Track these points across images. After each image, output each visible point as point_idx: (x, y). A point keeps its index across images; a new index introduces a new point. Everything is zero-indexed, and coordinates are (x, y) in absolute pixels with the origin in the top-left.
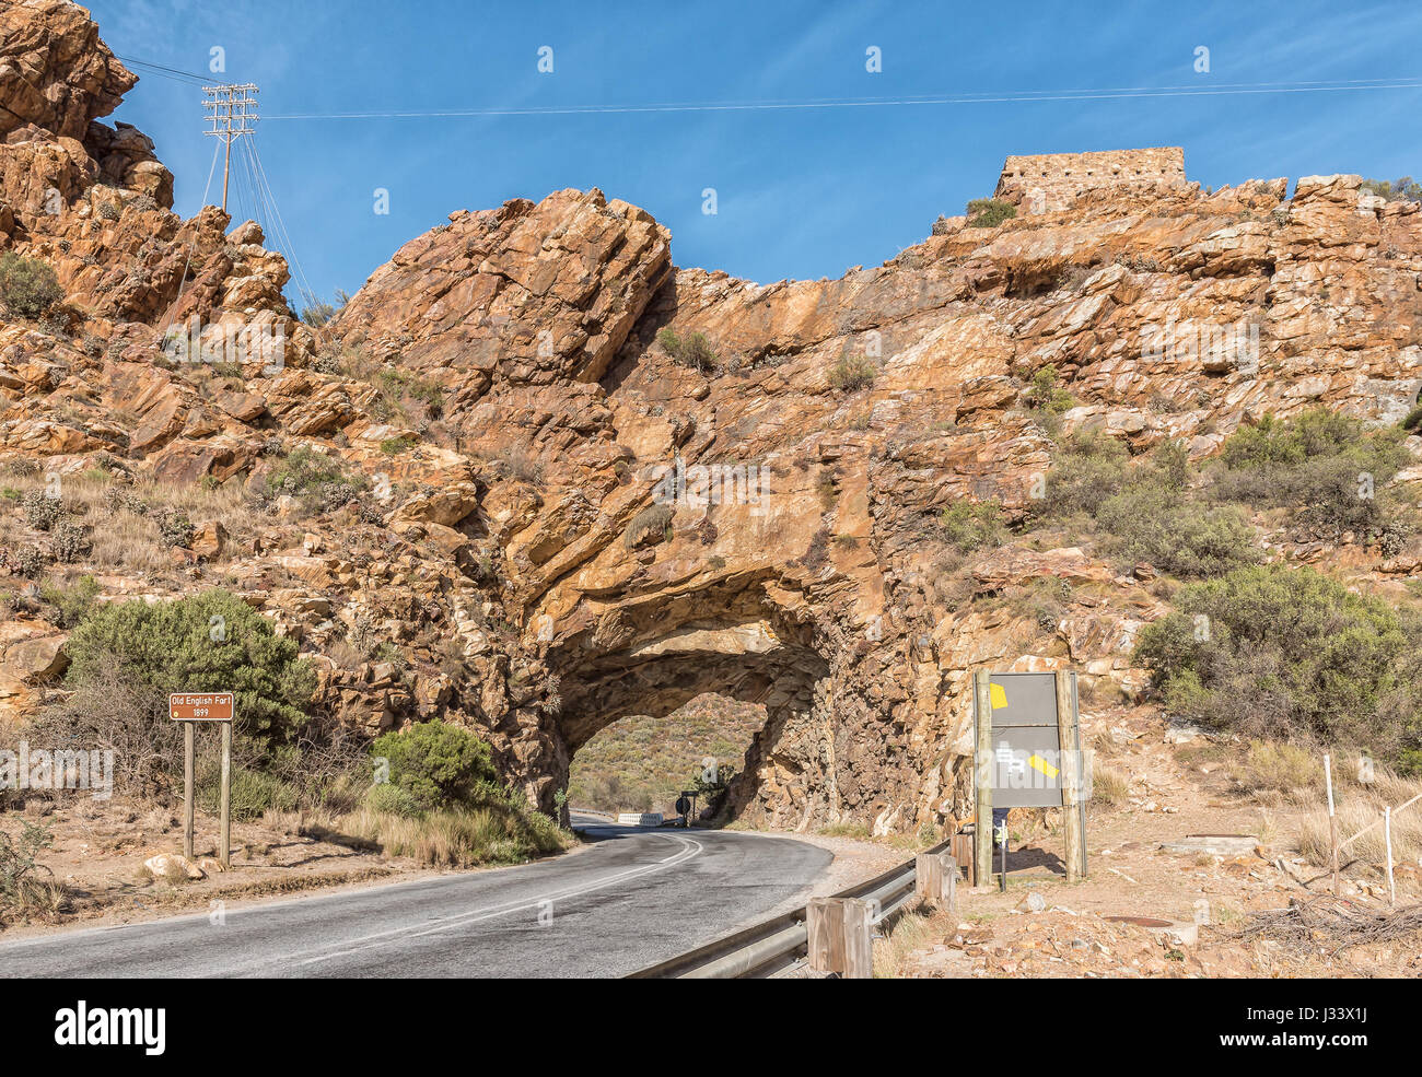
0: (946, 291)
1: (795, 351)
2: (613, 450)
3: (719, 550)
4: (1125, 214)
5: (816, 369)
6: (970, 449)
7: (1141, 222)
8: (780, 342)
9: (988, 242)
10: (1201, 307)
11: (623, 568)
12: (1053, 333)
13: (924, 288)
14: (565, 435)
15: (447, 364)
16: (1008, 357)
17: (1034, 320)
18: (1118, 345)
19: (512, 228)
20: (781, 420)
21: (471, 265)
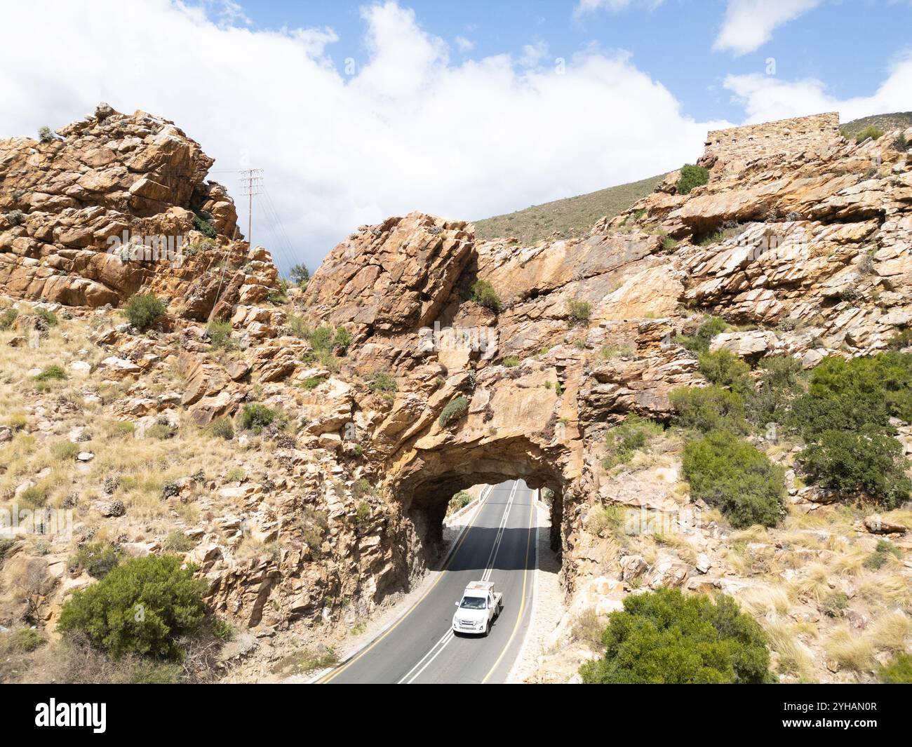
0: (644, 248)
1: (547, 292)
2: (435, 368)
3: (494, 423)
4: (780, 177)
5: (559, 303)
6: (638, 372)
7: (790, 183)
8: (540, 287)
9: (680, 206)
10: (826, 249)
11: (439, 436)
12: (714, 273)
13: (630, 247)
14: (409, 361)
15: (352, 320)
16: (679, 296)
17: (704, 263)
18: (761, 280)
19: (387, 237)
20: (537, 338)
21: (365, 260)
